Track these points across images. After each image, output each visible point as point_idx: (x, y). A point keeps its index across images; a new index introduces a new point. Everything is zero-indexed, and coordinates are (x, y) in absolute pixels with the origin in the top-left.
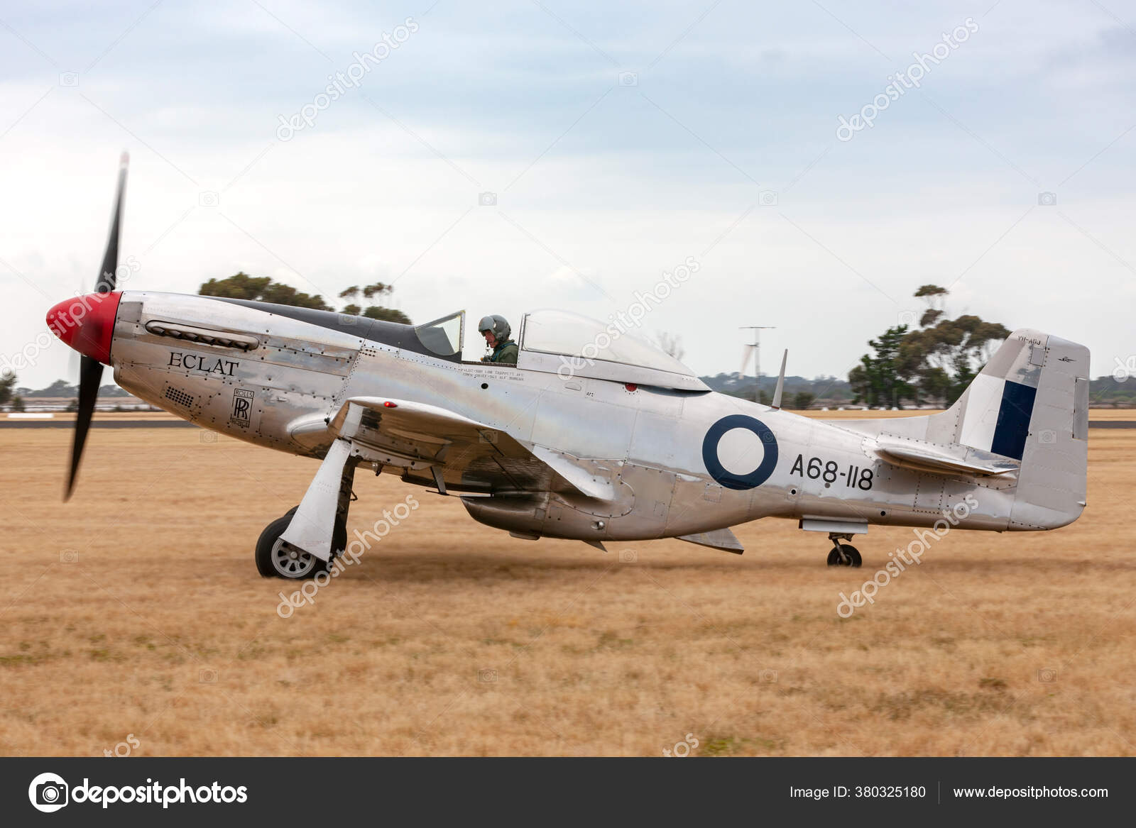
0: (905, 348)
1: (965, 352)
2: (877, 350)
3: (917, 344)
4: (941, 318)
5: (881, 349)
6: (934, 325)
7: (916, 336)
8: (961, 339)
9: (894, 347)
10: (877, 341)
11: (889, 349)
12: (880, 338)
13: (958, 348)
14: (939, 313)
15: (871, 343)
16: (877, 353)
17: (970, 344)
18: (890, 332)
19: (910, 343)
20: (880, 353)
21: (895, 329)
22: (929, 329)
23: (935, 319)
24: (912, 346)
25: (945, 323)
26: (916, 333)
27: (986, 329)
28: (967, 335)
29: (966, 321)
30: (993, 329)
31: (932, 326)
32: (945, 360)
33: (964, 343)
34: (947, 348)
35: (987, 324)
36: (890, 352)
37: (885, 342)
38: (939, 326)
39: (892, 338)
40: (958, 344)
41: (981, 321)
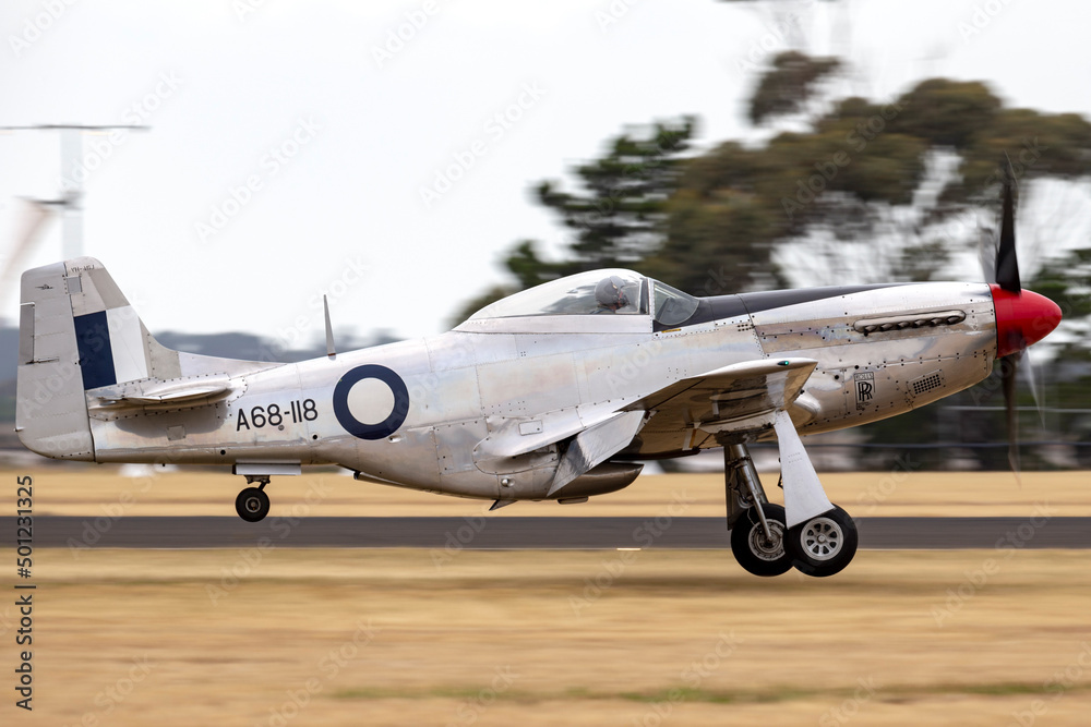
0: (687, 215)
1: (935, 233)
2: (571, 224)
3: (737, 199)
4: (832, 92)
5: (587, 217)
6: (803, 117)
7: (731, 165)
8: (916, 174)
9: (643, 211)
10: (573, 187)
11: (619, 220)
12: (586, 173)
13: (906, 214)
14: (827, 67)
15: (547, 196)
16: (568, 236)
17: (954, 199)
18: (623, 146)
19: (706, 195)
20: (585, 238)
21: (644, 135)
22: (786, 138)
23: (805, 94)
24: (714, 208)
25: (853, 110)
26: (730, 150)
27: (1024, 139)
28: (943, 165)
29: (940, 102)
30: (1054, 140)
31: (793, 124)
32: (852, 266)
33: (928, 191)
34: (856, 214)
35: (1029, 119)
36: (622, 232)
37: (605, 192)
38: (823, 124)
39: (632, 172)
40: (906, 200)
41: (996, 101)
